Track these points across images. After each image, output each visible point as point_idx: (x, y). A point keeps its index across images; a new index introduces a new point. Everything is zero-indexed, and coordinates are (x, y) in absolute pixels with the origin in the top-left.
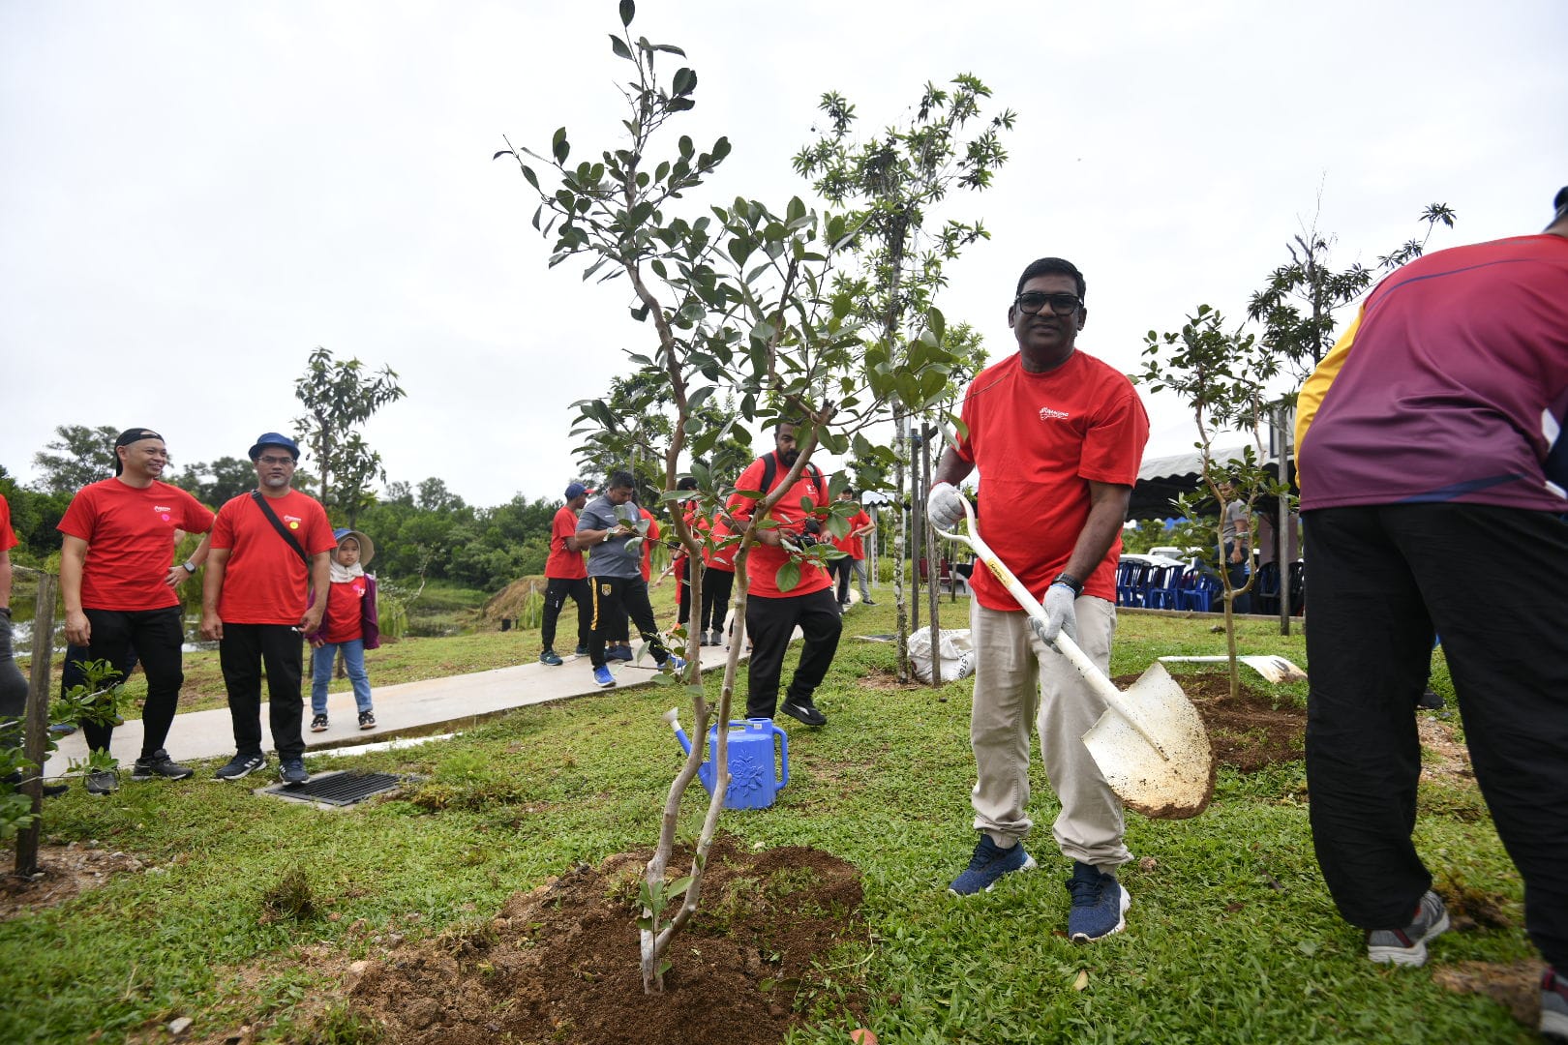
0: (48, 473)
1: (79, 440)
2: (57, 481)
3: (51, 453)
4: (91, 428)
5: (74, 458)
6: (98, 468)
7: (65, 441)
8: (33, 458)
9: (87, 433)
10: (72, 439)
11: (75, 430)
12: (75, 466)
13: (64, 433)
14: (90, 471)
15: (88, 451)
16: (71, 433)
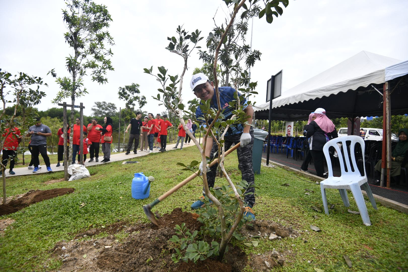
0: (93, 112)
1: (99, 105)
2: (95, 114)
3: (94, 108)
4: (101, 102)
5: (98, 109)
6: (103, 111)
7: (96, 105)
8: (91, 109)
9: (100, 103)
10: (97, 105)
11: (98, 103)
12: (98, 110)
13: (96, 103)
14: (101, 111)
15: (101, 107)
16: (97, 103)
